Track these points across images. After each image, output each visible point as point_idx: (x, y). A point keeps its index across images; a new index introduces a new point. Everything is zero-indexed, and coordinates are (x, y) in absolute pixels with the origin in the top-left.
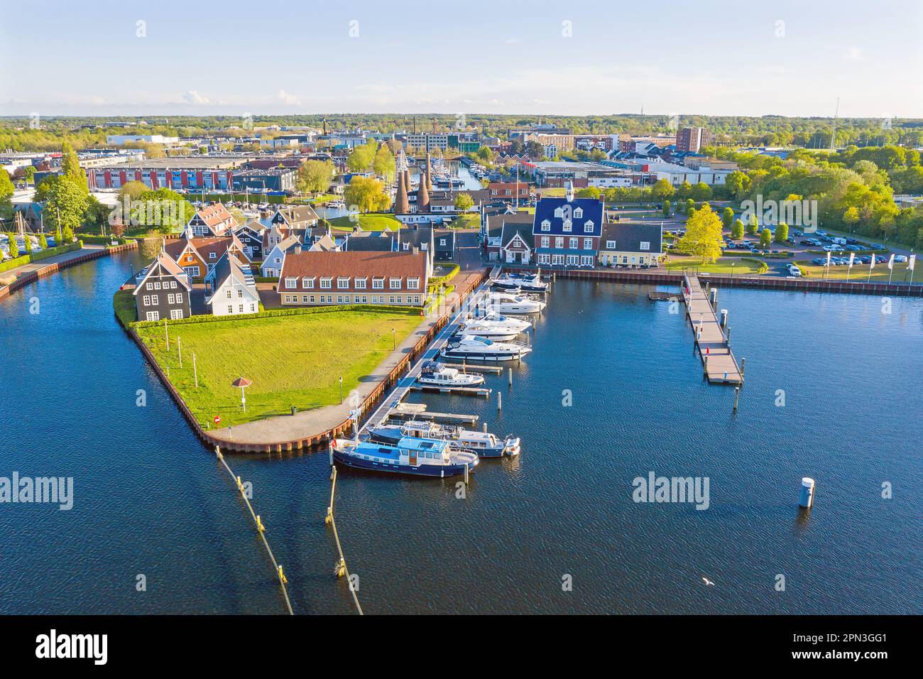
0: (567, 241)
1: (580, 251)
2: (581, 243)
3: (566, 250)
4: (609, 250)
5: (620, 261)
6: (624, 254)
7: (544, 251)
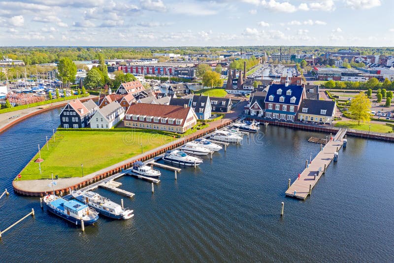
0: (281, 107)
1: (288, 112)
2: (288, 108)
3: (281, 112)
4: (304, 113)
5: (309, 119)
6: (312, 116)
7: (270, 111)
